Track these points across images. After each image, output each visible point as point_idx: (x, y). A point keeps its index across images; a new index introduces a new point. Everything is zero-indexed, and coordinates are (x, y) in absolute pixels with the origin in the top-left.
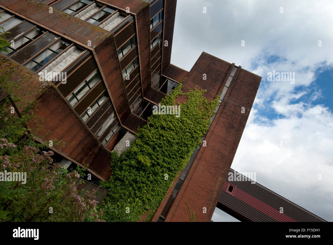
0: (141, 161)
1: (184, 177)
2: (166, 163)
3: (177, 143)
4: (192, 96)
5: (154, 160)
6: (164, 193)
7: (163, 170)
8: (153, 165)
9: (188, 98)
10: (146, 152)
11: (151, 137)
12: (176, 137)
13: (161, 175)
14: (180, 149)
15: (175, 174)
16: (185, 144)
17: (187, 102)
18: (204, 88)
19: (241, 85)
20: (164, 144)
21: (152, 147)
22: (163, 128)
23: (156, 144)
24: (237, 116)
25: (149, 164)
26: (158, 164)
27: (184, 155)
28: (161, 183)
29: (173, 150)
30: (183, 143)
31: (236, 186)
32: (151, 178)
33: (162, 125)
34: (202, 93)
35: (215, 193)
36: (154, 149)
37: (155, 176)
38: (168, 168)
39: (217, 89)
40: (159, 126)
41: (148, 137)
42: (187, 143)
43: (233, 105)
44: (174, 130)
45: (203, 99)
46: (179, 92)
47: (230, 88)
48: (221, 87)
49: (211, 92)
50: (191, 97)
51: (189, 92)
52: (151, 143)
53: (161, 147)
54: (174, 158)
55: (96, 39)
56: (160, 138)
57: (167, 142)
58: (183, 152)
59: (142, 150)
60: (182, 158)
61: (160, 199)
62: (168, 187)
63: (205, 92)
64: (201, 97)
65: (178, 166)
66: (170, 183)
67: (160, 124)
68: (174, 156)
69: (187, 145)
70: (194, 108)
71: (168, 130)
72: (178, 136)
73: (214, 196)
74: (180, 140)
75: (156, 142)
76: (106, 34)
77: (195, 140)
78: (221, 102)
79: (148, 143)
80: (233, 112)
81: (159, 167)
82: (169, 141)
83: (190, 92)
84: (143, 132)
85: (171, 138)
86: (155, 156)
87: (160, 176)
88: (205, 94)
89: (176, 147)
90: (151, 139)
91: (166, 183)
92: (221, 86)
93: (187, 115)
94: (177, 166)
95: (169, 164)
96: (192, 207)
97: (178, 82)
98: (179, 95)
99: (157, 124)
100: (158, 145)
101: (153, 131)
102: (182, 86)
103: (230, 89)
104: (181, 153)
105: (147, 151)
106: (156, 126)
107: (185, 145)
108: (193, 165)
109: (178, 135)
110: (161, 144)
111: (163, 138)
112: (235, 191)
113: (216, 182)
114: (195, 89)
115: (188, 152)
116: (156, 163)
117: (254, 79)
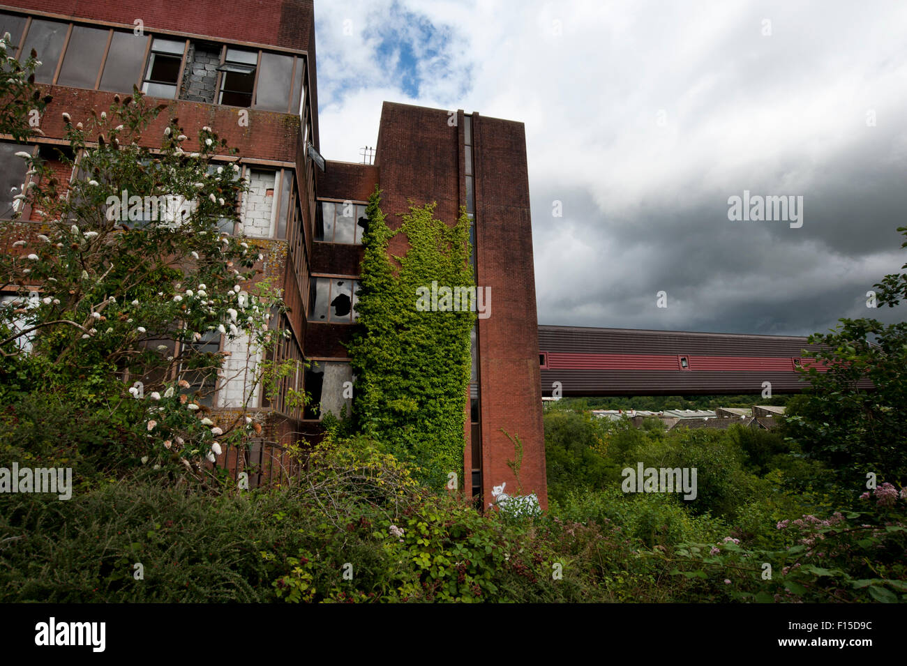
0: (401, 411)
1: (476, 389)
2: (439, 386)
3: (439, 342)
4: (414, 230)
5: (419, 394)
6: (460, 436)
7: (440, 402)
8: (421, 404)
9: (409, 239)
10: (396, 390)
11: (389, 357)
12: (430, 331)
13: (442, 412)
14: (449, 351)
15: (461, 396)
16: (451, 336)
17: (411, 247)
18: (429, 199)
19: (494, 158)
20: (418, 356)
21: (400, 373)
22: (399, 327)
23: (404, 365)
25: (416, 408)
26: (429, 397)
27: (460, 356)
28: (447, 423)
29: (438, 359)
30: (449, 338)
31: (547, 352)
32: (431, 427)
33: (395, 322)
34: (431, 212)
35: (533, 389)
36: (405, 375)
37: (433, 418)
38: (446, 394)
39: (452, 188)
40: (388, 327)
41: (383, 360)
42: (454, 332)
43: (497, 213)
44: (419, 320)
45: (439, 227)
46: (384, 233)
47: (478, 178)
48: (460, 183)
49: (446, 202)
50: (414, 232)
51: (403, 222)
52: (396, 367)
53: (416, 366)
54: (446, 372)
55: (267, 272)
56: (404, 350)
57: (420, 349)
58: (456, 352)
59: (385, 388)
60: (459, 363)
61: (460, 448)
62: (463, 423)
63: (434, 209)
64: (432, 224)
65: (461, 382)
66: (461, 415)
67: (390, 322)
68: (444, 367)
69: (455, 336)
70: (432, 255)
71: (410, 326)
72: (432, 328)
73: (534, 395)
74: (441, 335)
75: (403, 362)
77: (465, 320)
78: (472, 215)
79: (389, 370)
80: (503, 229)
81: (431, 401)
82: (423, 346)
83: (407, 222)
84: (370, 356)
85: (423, 338)
86: (416, 387)
87: (440, 414)
88: (438, 214)
89: (440, 349)
90: (388, 360)
91: (455, 419)
92: (460, 181)
93: (426, 277)
94: (458, 382)
95: (444, 384)
96: (510, 429)
97: (365, 203)
98: (389, 238)
99: (384, 327)
100: (409, 365)
101: (386, 343)
102: (384, 214)
103: (479, 180)
104: (454, 356)
105: (396, 384)
106: (385, 330)
107: (453, 338)
108: (482, 365)
109: (432, 325)
110: (411, 360)
111: (410, 345)
112: (548, 359)
113: (527, 372)
114: (412, 210)
115: (464, 346)
116: (424, 398)
117: (511, 134)
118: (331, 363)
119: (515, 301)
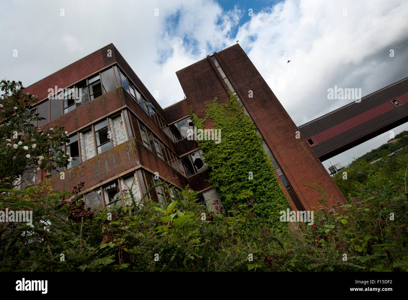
0: (245, 199)
1: (281, 172)
2: (259, 178)
3: (249, 157)
4: (213, 114)
5: (251, 186)
6: (284, 198)
7: (264, 185)
8: (254, 191)
9: (212, 119)
10: (238, 189)
11: (227, 175)
12: (242, 154)
13: (267, 190)
14: (255, 158)
15: (273, 177)
16: (253, 151)
17: (215, 122)
18: (213, 98)
19: (232, 65)
20: (241, 168)
21: (236, 181)
22: (226, 159)
23: (237, 175)
24: (258, 90)
25: (252, 193)
26: (256, 185)
27: (262, 158)
28: (273, 195)
29: (252, 165)
30: (252, 152)
31: (312, 136)
32: (265, 200)
33: (222, 158)
34: (216, 102)
35: (311, 156)
36: (240, 180)
37: (264, 195)
38: (265, 179)
39: (221, 87)
40: (221, 162)
41: (225, 178)
42: (253, 148)
44: (234, 152)
45: (223, 107)
46: (200, 122)
47: (229, 77)
48: (223, 83)
49: (221, 95)
50: (213, 115)
51: (206, 113)
52: (233, 179)
53: (243, 173)
54: (260, 169)
55: (130, 156)
56: (233, 169)
57: (241, 165)
58: (259, 157)
59: (233, 191)
60: (264, 162)
61: (287, 205)
62: (281, 191)
63: (217, 100)
64: (219, 107)
65: (269, 170)
66: (278, 187)
67: (220, 159)
68: (257, 167)
69: (255, 150)
70: (226, 120)
71: (231, 156)
72: (242, 152)
73: (313, 159)
74: (247, 153)
75: (235, 174)
76: (130, 144)
77: (256, 140)
78: (235, 93)
79: (231, 181)
81: (259, 187)
82: (241, 163)
83: (208, 113)
84: (218, 179)
85: (240, 159)
86: (247, 184)
87: (267, 191)
88: (219, 101)
89: (251, 160)
90: (228, 177)
91: (276, 191)
92: (222, 82)
93: (227, 131)
94: (268, 171)
95: (262, 176)
96: (309, 183)
97: (188, 116)
98: (203, 124)
99: (219, 163)
100: (239, 174)
101: (223, 170)
102: (196, 115)
103: (230, 77)
104: (259, 160)
105: (237, 187)
106: (219, 164)
107: (254, 151)
108: (276, 157)
109: (241, 150)
110: (239, 171)
111: (235, 165)
112: (314, 140)
113: (303, 149)
114: (208, 107)
115: (262, 153)
116: (254, 187)
117: (235, 51)
118: (205, 192)
119: (277, 119)
